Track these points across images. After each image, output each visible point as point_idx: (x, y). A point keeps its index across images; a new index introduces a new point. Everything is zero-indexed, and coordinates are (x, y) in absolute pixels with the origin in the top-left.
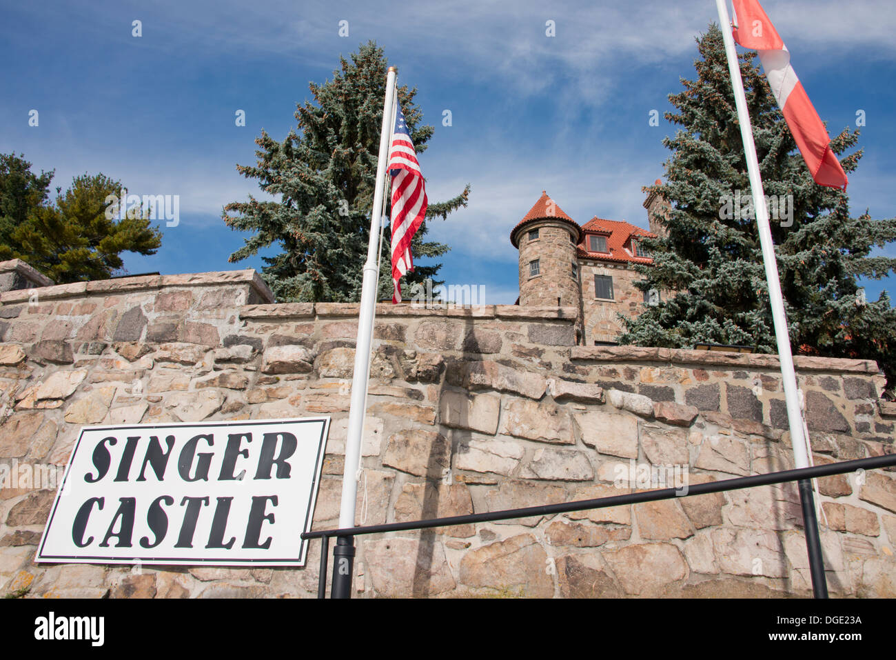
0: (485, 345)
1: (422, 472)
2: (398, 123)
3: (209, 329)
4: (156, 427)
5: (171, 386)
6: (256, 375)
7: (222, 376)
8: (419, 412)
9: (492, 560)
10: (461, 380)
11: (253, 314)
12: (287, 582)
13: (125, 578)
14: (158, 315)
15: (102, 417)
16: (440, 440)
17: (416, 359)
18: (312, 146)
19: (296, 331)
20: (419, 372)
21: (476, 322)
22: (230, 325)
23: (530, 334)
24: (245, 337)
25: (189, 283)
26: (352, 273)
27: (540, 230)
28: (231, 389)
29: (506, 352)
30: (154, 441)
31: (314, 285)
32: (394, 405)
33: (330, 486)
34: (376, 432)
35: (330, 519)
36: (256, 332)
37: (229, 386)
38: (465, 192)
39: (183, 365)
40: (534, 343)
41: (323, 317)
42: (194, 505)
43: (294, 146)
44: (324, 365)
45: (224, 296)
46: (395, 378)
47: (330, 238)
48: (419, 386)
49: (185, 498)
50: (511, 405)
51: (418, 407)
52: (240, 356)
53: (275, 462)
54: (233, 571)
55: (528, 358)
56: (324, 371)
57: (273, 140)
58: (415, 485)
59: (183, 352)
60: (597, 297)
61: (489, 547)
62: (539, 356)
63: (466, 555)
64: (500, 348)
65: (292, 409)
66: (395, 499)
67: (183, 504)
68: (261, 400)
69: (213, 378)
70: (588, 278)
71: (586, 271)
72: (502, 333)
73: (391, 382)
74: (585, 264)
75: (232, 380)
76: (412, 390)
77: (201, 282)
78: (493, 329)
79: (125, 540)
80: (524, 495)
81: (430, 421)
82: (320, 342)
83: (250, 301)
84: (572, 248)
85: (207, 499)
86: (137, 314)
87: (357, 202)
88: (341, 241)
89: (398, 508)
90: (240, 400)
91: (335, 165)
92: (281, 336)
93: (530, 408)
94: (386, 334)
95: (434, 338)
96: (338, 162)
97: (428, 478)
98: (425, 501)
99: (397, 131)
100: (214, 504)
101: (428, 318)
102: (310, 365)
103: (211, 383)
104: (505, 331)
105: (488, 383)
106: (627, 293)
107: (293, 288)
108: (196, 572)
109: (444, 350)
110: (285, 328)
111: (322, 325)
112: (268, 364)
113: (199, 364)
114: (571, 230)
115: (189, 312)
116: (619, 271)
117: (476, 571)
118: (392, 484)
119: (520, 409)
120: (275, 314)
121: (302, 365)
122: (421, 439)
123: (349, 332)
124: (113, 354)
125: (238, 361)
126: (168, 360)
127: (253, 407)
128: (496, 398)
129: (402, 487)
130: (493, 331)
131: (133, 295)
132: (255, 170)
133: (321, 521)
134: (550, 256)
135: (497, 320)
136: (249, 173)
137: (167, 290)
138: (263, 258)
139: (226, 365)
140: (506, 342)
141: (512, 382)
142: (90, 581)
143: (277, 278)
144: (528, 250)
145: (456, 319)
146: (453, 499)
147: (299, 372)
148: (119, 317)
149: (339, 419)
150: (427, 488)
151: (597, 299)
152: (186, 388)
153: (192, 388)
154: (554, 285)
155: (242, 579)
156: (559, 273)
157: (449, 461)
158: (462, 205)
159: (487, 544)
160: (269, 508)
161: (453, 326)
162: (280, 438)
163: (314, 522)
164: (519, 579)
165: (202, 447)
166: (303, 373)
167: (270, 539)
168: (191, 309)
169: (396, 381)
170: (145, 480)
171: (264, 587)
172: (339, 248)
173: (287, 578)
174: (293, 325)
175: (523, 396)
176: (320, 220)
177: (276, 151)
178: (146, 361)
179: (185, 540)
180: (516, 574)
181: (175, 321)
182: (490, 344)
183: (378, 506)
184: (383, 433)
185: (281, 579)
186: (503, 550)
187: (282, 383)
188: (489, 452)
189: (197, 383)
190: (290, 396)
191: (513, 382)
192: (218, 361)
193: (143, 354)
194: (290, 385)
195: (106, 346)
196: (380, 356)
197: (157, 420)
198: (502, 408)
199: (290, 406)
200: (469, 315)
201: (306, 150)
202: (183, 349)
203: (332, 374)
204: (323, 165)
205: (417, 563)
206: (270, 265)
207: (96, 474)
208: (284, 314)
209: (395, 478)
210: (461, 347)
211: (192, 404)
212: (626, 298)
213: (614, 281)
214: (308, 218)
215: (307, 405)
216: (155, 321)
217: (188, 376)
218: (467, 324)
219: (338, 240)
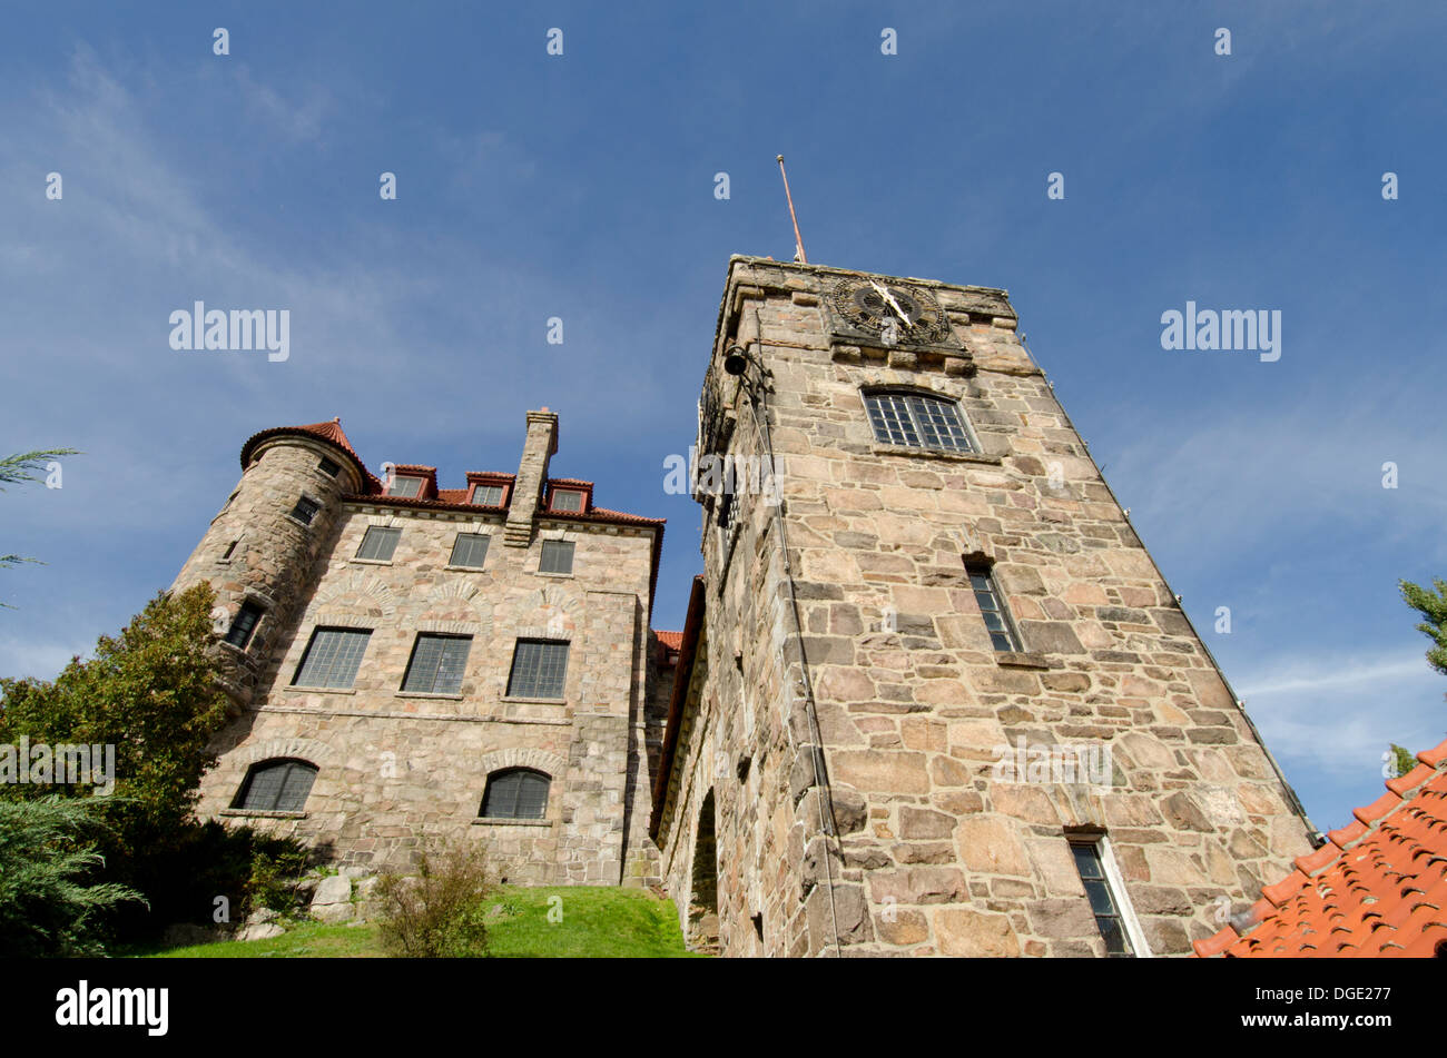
27: (267, 451)
60: (357, 556)
70: (355, 531)
71: (355, 521)
84: (317, 477)
106: (420, 552)
114: (326, 451)
116: (422, 521)
151: (355, 560)
154: (233, 523)
156: (256, 506)
212: (417, 559)
213: (404, 534)
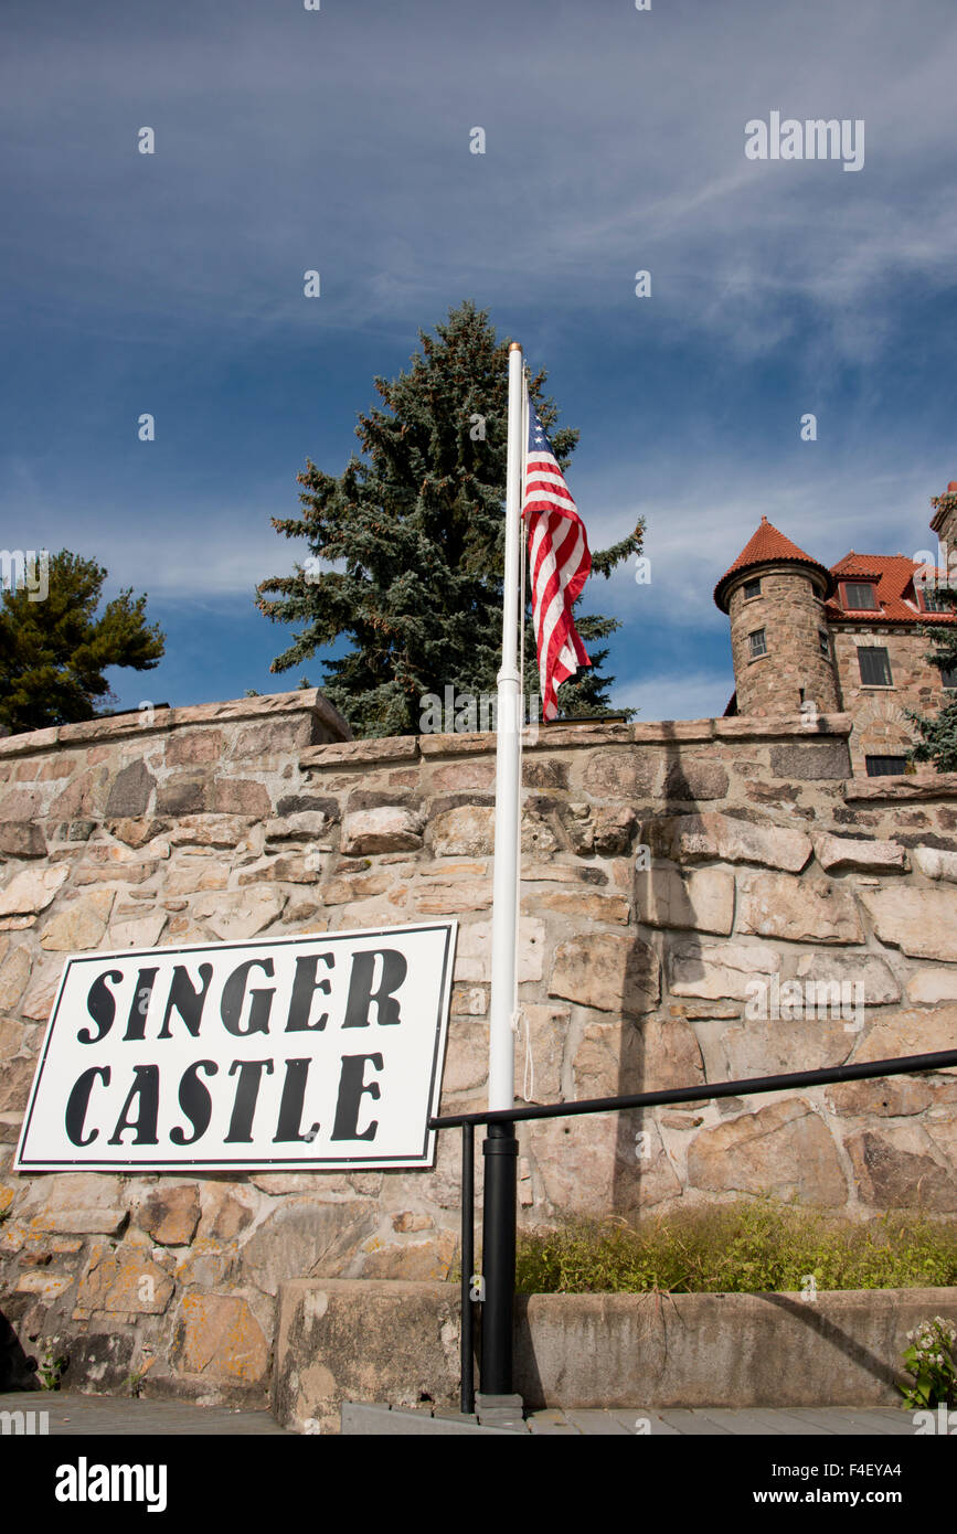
0: (701, 787)
1: (616, 1004)
2: (533, 434)
3: (253, 790)
4: (183, 951)
5: (200, 884)
6: (333, 858)
7: (279, 863)
8: (602, 906)
9: (739, 1145)
10: (666, 848)
11: (321, 760)
12: (406, 1193)
13: (152, 1192)
14: (171, 771)
15: (97, 939)
16: (639, 951)
17: (590, 817)
18: (388, 479)
19: (391, 784)
20: (596, 839)
21: (683, 748)
22: (284, 780)
23: (775, 763)
24: (310, 797)
25: (216, 717)
26: (466, 676)
27: (762, 580)
28: (296, 883)
29: (737, 795)
30: (180, 972)
31: (408, 699)
32: (559, 896)
33: (466, 1035)
34: (533, 942)
35: (468, 1089)
36: (327, 789)
37: (291, 878)
38: (638, 530)
39: (216, 848)
40: (782, 777)
41: (432, 757)
42: (250, 1074)
43: (359, 481)
44: (440, 836)
45: (272, 733)
46: (558, 850)
47: (427, 623)
48: (598, 862)
49: (236, 1063)
50: (754, 885)
51: (600, 897)
52: (305, 830)
53: (374, 998)
54: (319, 1178)
55: (775, 802)
56: (441, 846)
57: (325, 475)
58: (604, 1026)
59: (214, 828)
60: (864, 683)
61: (733, 1123)
62: (793, 799)
63: (696, 1139)
64: (726, 790)
65: (395, 912)
66: (572, 1050)
67: (232, 1072)
68: (344, 899)
69: (265, 867)
70: (847, 653)
71: (843, 643)
72: (728, 765)
73: (552, 858)
74: (841, 630)
75: (295, 870)
76: (587, 869)
77: (236, 715)
78: (711, 759)
79: (147, 1134)
80: (785, 1034)
81: (620, 919)
82: (431, 799)
83: (315, 739)
84: (818, 606)
85: (270, 1063)
86: (138, 773)
87: (465, 561)
88: (445, 627)
89: (579, 1065)
90: (310, 901)
91: (426, 505)
92: (368, 792)
93: (784, 887)
94: (538, 777)
95: (615, 780)
96: (431, 500)
97: (625, 1014)
98: (623, 1053)
99: (533, 447)
100: (281, 1070)
101: (603, 748)
102: (419, 838)
103: (262, 874)
104: (733, 761)
105: (712, 849)
106: (915, 673)
107: (376, 706)
108: (261, 1180)
109: (634, 798)
110: (373, 779)
111: (431, 771)
112: (351, 840)
113: (241, 847)
114: (813, 576)
115: (219, 764)
116: (899, 638)
117: (714, 1164)
118: (566, 1027)
119: (768, 890)
120: (355, 757)
121: (405, 839)
122: (609, 949)
123: (476, 779)
124: (107, 839)
125: (304, 837)
126: (192, 842)
127: (332, 910)
128: (727, 874)
129: (582, 1031)
130: (712, 762)
131: (131, 742)
132: (300, 525)
133: (455, 1092)
134: (782, 622)
135: (718, 743)
136: (291, 529)
137: (183, 731)
138: (324, 662)
139: (284, 846)
140: (734, 778)
141: (751, 846)
142: (98, 1198)
143: (348, 693)
144: (745, 614)
145: (649, 747)
146: (668, 1047)
147: (401, 850)
148: (112, 779)
149: (471, 923)
150: (624, 1031)
151: (864, 686)
152: (223, 886)
153: (233, 886)
154: (792, 670)
155: (334, 1191)
156: (798, 649)
157: (657, 983)
158: (634, 553)
159: (730, 1119)
160: (370, 1074)
161: (646, 758)
162: (379, 959)
163: (444, 1094)
164: (788, 1176)
165: (256, 979)
166: (408, 850)
167: (374, 1125)
168: (222, 758)
169: (560, 856)
170: (170, 1036)
171: (370, 1202)
172: (443, 637)
173: (406, 1186)
174: (385, 773)
175: (773, 868)
176: (410, 595)
177: (331, 491)
178: (159, 846)
179: (240, 1130)
180: (783, 1165)
181: (199, 780)
182: (710, 784)
183: (546, 1064)
184: (545, 942)
185: (395, 1189)
186: (757, 1127)
187: (375, 869)
188: (722, 964)
189: (241, 876)
190: (389, 890)
191: (754, 846)
192: (272, 839)
193: (152, 835)
194: (387, 872)
195: (94, 826)
196: (531, 817)
197: (182, 939)
198: (738, 889)
199: (391, 905)
200: (670, 738)
201: (378, 485)
202: (215, 823)
203: (455, 851)
204: (406, 508)
205: (616, 1155)
206: (335, 672)
207: (94, 1031)
208: (369, 757)
209: (569, 1016)
210: (661, 792)
211: (235, 910)
212: (914, 682)
213: (891, 655)
214: (390, 595)
215: (418, 902)
216: (168, 781)
217: (226, 866)
218: (668, 753)
219: (441, 625)
